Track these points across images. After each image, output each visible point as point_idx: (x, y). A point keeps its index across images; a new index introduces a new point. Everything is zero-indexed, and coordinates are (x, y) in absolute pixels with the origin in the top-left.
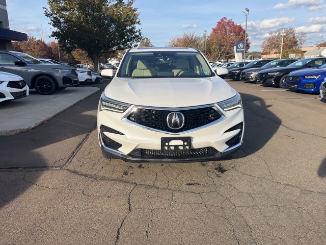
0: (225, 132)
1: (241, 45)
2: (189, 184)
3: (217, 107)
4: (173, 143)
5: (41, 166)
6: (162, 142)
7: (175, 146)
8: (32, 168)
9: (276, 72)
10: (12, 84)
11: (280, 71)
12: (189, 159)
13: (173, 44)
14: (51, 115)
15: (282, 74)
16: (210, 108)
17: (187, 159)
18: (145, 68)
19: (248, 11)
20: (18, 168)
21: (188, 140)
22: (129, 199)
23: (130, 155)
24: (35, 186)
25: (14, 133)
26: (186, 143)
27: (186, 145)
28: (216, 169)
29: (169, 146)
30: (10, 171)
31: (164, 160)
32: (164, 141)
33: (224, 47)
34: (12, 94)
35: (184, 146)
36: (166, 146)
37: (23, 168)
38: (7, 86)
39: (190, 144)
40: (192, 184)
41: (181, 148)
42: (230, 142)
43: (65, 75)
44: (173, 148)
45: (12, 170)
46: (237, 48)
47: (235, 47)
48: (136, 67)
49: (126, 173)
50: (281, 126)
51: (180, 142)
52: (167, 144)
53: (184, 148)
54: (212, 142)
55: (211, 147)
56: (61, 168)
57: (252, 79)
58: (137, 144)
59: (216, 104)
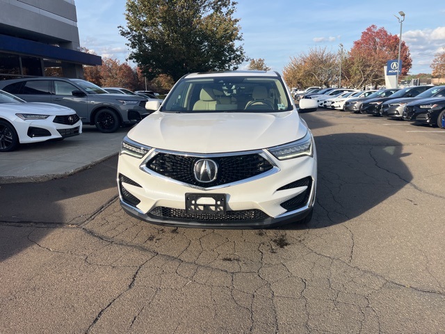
0: (278, 190)
1: (395, 65)
2: (225, 260)
3: (266, 155)
4: (202, 201)
5: (56, 222)
6: (187, 199)
7: (205, 206)
8: (45, 223)
9: (433, 104)
10: (59, 119)
11: (439, 103)
12: (225, 225)
13: (295, 65)
14: (99, 159)
15: (441, 108)
16: (257, 155)
17: (222, 225)
18: (211, 99)
19: (403, 15)
20: (29, 222)
21: (222, 198)
22: (137, 273)
23: (149, 214)
24: (35, 246)
25: (46, 179)
26: (219, 203)
27: (220, 205)
28: (275, 241)
29: (196, 205)
30: (18, 226)
31: (190, 224)
32: (190, 198)
33: (371, 68)
34: (60, 131)
35: (216, 206)
36: (193, 205)
37: (35, 223)
38: (54, 121)
39: (224, 204)
40: (230, 260)
41: (213, 208)
42: (288, 204)
43: (132, 107)
44: (202, 208)
45: (22, 224)
46: (389, 69)
47: (385, 68)
48: (198, 98)
49: (151, 239)
50: (408, 186)
51: (211, 201)
52: (193, 202)
53: (216, 209)
54: (257, 203)
55: (258, 210)
56: (78, 225)
57: (398, 114)
58: (156, 200)
59: (265, 151)
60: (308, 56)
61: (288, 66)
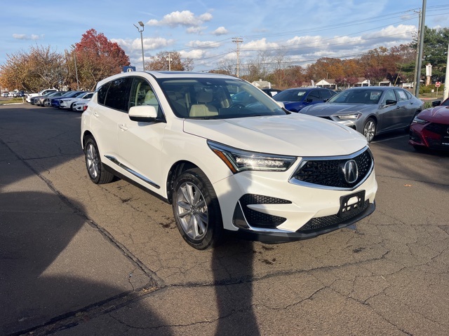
4: (350, 201)
6: (341, 203)
7: (351, 205)
19: (142, 25)
21: (362, 195)
23: (300, 231)
26: (360, 200)
35: (358, 203)
36: (345, 207)
39: (363, 199)
41: (356, 206)
44: (349, 209)
51: (356, 200)
52: (345, 204)
55: (368, 199)
58: (316, 212)
60: (30, 55)
61: (6, 65)
